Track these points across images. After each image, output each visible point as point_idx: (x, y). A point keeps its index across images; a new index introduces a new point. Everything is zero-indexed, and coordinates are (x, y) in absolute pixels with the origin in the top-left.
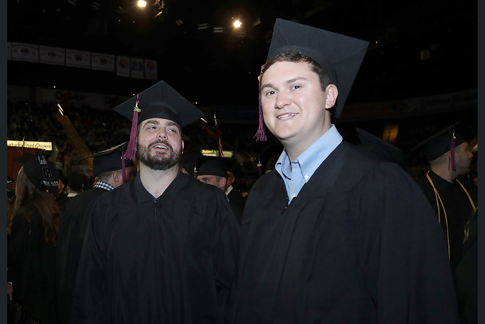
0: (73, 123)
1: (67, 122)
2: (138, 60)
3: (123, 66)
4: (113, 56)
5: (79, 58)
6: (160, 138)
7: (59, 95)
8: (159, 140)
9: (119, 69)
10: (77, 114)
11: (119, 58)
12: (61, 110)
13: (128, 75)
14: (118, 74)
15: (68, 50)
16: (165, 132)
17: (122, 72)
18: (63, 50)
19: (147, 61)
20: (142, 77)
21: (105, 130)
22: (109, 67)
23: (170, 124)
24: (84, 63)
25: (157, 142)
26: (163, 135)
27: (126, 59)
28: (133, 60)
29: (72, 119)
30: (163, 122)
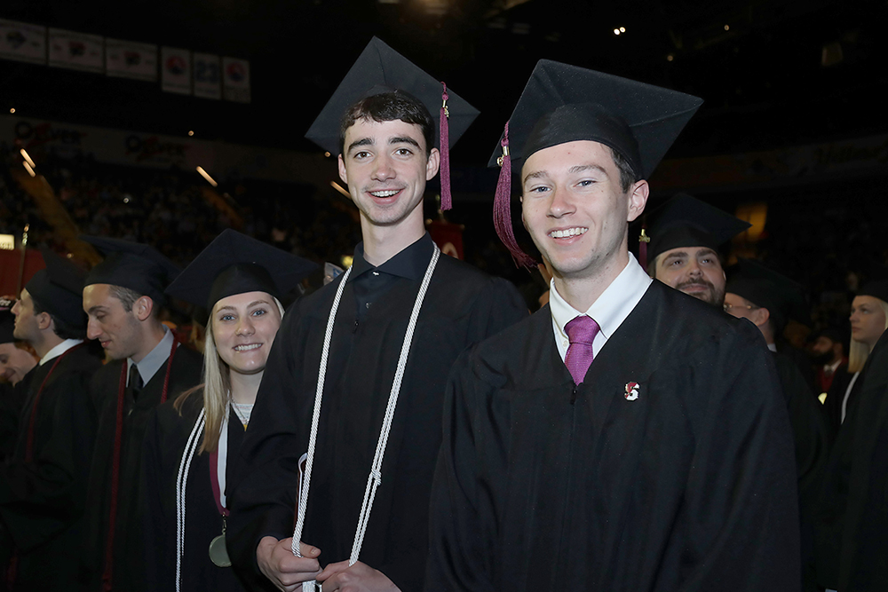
0: (57, 193)
1: (43, 192)
2: (209, 59)
3: (176, 71)
4: (153, 47)
5: (77, 50)
6: (692, 276)
7: (23, 130)
8: (692, 279)
9: (167, 76)
10: (65, 173)
11: (167, 53)
12: (29, 164)
13: (187, 92)
14: (165, 88)
15: (52, 31)
16: (698, 266)
17: (175, 84)
18: (42, 29)
19: (227, 61)
20: (217, 97)
21: (130, 211)
22: (144, 70)
23: (702, 254)
24: (89, 61)
25: (688, 283)
26: (695, 271)
27: (184, 54)
28: (198, 57)
29: (56, 184)
30: (692, 252)
